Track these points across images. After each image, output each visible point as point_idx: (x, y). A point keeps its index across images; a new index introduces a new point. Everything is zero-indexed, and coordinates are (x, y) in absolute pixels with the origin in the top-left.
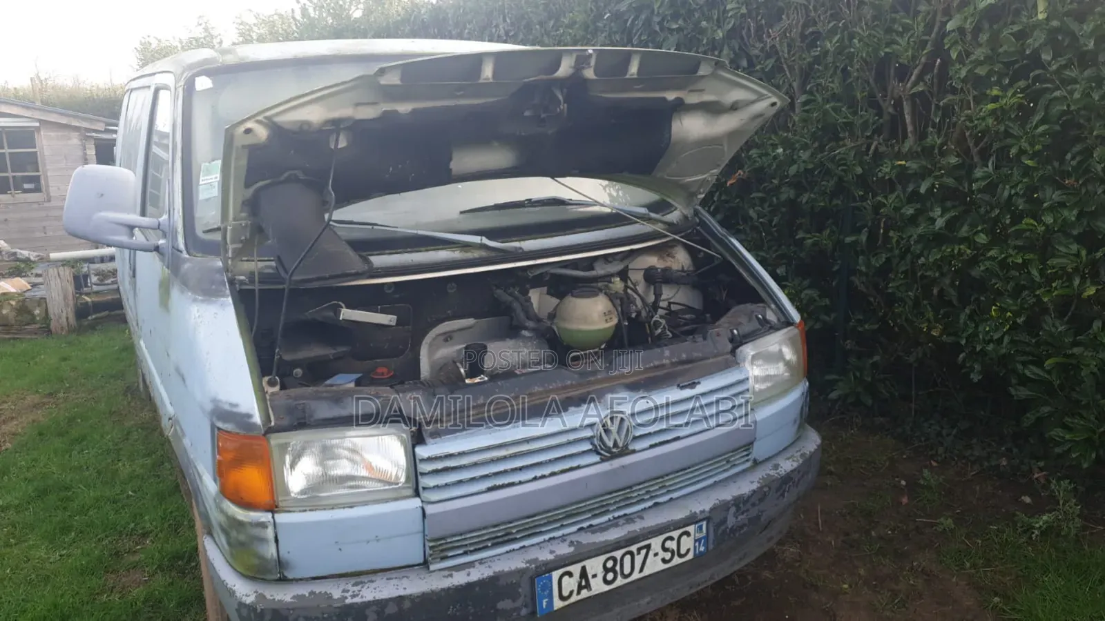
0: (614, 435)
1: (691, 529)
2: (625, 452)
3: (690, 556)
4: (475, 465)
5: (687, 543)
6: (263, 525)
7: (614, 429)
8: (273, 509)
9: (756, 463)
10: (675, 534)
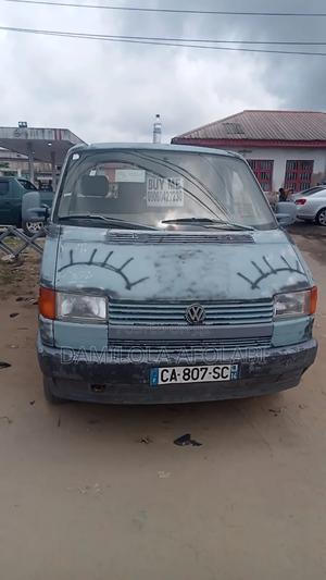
0: (196, 315)
1: (229, 366)
2: (200, 323)
3: (228, 379)
4: (131, 313)
5: (226, 372)
6: (49, 324)
7: (196, 312)
8: (54, 319)
9: (273, 347)
10: (221, 367)
